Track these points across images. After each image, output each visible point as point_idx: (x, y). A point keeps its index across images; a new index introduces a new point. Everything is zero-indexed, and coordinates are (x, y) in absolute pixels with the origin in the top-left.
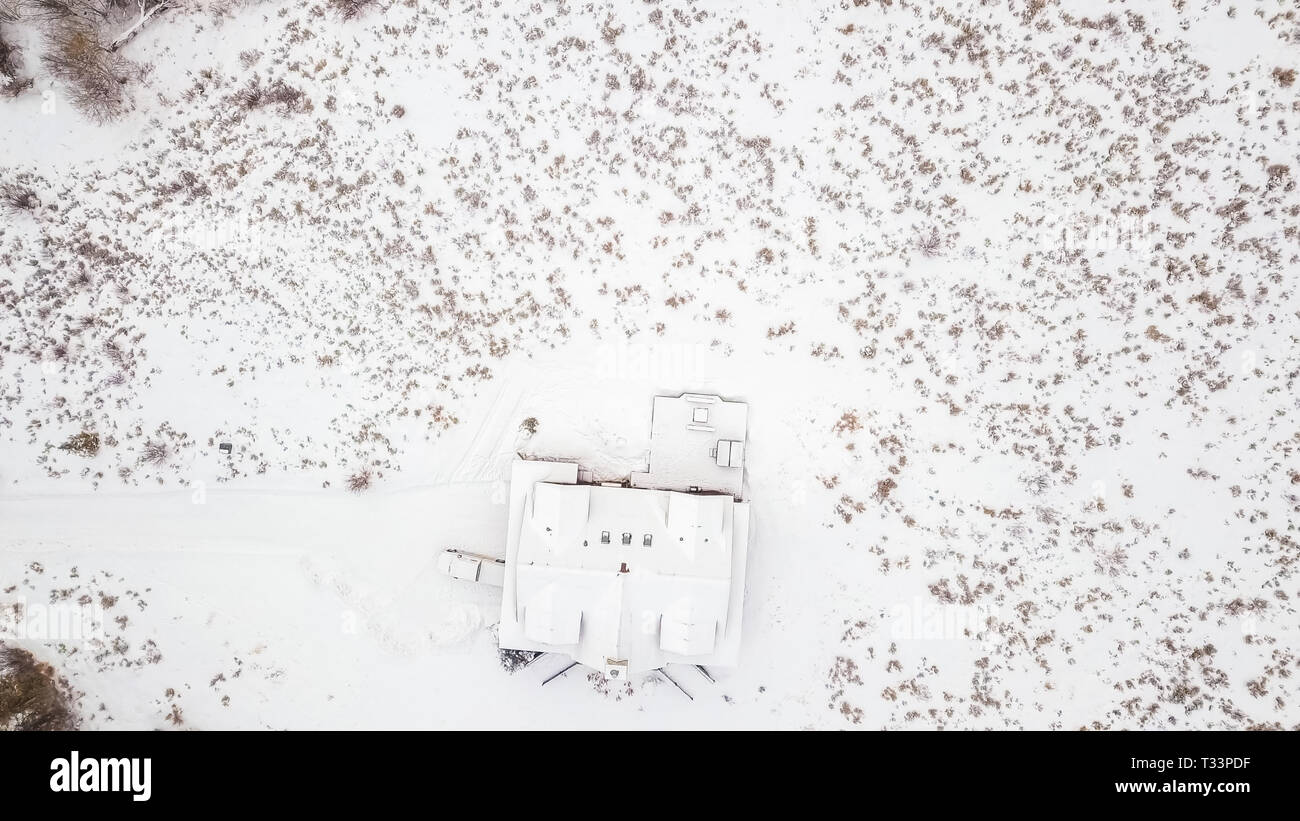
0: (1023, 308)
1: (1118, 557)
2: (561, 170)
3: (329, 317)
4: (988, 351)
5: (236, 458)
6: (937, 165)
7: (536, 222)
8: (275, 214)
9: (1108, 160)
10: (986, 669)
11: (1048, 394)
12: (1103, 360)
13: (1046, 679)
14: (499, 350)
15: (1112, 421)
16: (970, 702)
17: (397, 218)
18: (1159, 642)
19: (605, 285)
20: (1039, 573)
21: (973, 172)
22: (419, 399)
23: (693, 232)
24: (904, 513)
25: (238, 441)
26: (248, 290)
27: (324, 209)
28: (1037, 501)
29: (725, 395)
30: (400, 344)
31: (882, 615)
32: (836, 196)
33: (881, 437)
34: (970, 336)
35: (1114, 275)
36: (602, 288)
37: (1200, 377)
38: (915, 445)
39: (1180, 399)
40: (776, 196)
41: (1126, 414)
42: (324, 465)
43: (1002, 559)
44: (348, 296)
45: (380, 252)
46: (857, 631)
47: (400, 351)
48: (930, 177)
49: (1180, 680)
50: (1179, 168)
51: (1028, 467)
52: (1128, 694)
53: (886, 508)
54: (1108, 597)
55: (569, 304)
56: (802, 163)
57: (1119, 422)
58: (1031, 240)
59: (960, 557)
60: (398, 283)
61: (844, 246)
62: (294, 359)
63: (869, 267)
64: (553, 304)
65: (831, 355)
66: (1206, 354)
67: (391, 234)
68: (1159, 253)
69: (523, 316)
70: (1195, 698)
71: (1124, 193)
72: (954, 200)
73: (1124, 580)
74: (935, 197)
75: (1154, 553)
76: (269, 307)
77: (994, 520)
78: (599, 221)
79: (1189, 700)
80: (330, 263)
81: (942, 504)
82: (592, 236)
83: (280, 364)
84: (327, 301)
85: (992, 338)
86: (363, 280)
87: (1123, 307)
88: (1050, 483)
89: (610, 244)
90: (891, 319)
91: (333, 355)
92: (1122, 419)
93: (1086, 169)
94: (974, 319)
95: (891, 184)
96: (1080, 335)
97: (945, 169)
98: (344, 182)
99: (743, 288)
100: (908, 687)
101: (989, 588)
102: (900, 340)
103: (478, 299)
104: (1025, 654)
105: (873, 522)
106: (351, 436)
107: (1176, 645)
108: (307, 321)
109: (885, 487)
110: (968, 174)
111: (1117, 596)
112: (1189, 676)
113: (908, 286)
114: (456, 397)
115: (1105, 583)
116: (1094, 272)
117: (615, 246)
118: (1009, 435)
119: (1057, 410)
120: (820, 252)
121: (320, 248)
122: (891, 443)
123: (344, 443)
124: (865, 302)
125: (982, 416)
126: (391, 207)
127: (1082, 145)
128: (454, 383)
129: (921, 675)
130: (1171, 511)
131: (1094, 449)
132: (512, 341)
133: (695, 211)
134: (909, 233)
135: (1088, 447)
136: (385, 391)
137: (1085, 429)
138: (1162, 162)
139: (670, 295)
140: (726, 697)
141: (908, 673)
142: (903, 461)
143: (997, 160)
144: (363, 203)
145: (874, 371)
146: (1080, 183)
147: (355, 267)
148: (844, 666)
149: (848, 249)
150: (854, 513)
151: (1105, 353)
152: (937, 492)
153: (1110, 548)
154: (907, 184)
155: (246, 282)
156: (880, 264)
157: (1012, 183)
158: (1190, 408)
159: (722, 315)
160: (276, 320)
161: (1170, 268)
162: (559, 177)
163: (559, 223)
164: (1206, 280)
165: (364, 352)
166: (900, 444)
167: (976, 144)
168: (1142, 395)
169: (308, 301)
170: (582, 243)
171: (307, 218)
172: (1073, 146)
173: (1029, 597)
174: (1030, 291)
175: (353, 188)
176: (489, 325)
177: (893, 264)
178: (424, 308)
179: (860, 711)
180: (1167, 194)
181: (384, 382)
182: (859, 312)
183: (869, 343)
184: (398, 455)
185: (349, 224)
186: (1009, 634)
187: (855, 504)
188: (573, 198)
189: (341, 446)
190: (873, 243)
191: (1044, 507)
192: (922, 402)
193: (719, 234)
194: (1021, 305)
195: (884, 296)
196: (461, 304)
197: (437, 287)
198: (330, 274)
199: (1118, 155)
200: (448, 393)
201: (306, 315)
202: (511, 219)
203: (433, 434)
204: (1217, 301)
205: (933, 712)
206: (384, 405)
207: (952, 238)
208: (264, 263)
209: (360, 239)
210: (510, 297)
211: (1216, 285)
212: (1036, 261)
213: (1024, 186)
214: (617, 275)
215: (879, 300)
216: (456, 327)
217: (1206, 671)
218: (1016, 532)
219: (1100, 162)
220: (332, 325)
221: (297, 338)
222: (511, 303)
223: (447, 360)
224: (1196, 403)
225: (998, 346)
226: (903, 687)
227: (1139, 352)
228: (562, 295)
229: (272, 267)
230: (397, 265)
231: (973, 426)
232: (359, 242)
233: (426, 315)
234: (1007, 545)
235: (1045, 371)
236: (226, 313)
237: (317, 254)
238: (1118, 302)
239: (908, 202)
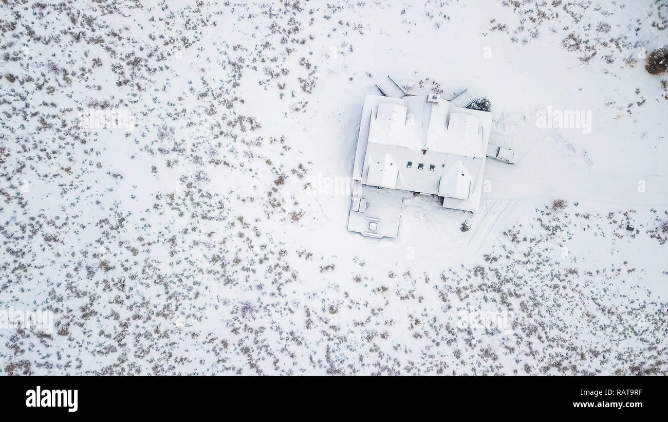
0: (201, 270)
1: (162, 136)
2: (439, 366)
3: (570, 295)
4: (221, 249)
5: (625, 222)
6: (240, 351)
7: (455, 339)
8: (596, 354)
9: (151, 346)
10: (234, 81)
11: (191, 224)
12: (162, 239)
13: (204, 74)
14: (479, 271)
15: (159, 207)
16: (244, 65)
17: (530, 347)
18: (145, 90)
19: (420, 301)
20: (204, 130)
21: (221, 346)
22: (524, 247)
23: (370, 327)
24: (271, 167)
25: (624, 231)
26: (613, 313)
27: (569, 355)
28: (201, 168)
29: (360, 236)
30: (532, 277)
31: (286, 114)
32: (294, 339)
33: (280, 208)
34: (230, 258)
35: (152, 284)
36: (422, 300)
37: (112, 227)
38: (262, 202)
39: (124, 216)
40: (326, 342)
41: (152, 210)
42: (577, 215)
43: (221, 139)
44: (559, 306)
45: (540, 329)
46: (299, 106)
47: (533, 274)
48: (244, 345)
49: (136, 69)
50: (114, 339)
51: (205, 187)
52: (162, 64)
53: (280, 170)
54: (169, 115)
55: (440, 292)
56: (311, 359)
57: (156, 206)
58: (194, 307)
59: (243, 141)
60: (531, 311)
61: (292, 312)
62: (590, 274)
63: (279, 299)
64: (449, 293)
65: (302, 253)
66: (108, 239)
67: (533, 339)
68: (128, 294)
69: (465, 288)
70: (129, 60)
71: (143, 328)
72: (232, 331)
73: (160, 123)
74: (242, 334)
75: (143, 136)
76: (602, 303)
77: (224, 159)
78: (421, 337)
79: (132, 59)
80: (567, 325)
81: (251, 170)
82: (425, 329)
83: (598, 272)
84: (570, 304)
85: (218, 256)
86: (550, 314)
87: (149, 267)
88: (194, 177)
89: (416, 324)
90: (270, 270)
91: (569, 275)
92: (154, 207)
93: (162, 342)
94: (226, 267)
95: (265, 343)
96: (172, 254)
97: (236, 348)
98: (557, 369)
99: (346, 293)
100: (275, 75)
101: (229, 124)
102: (266, 259)
103: (489, 299)
104: (213, 89)
105: (288, 163)
106: (562, 229)
107: (136, 87)
108: (582, 295)
109: (280, 181)
110: (224, 345)
111: (164, 115)
112: (131, 71)
113: (260, 287)
114: (504, 246)
115: (170, 123)
116: (163, 287)
117: (413, 323)
118: (213, 204)
119: (187, 215)
120: (305, 309)
121: (573, 333)
122: (275, 204)
123: (565, 226)
124: (283, 281)
125: (226, 215)
126: (533, 353)
127: (163, 355)
128: (504, 254)
129: (268, 81)
130: (133, 157)
131: (170, 193)
132: (472, 274)
133: (369, 338)
134: (257, 315)
135: (173, 195)
136: (542, 253)
137: (174, 204)
138: (123, 342)
139: (386, 293)
140: (370, 76)
141: (274, 83)
142: (270, 194)
143: (208, 351)
144: (548, 357)
145: (281, 243)
146: (166, 335)
147: (554, 322)
148: (308, 88)
149: (290, 310)
150: (297, 169)
151: (160, 243)
152: (253, 177)
153: (166, 140)
154: (256, 342)
155: (614, 318)
156: (274, 300)
157: (201, 338)
158: (119, 211)
159: (358, 280)
160: (599, 296)
161: (123, 286)
162: (441, 362)
163: (442, 337)
164: (105, 278)
165: (552, 275)
166: (270, 203)
167: (219, 361)
168: (143, 219)
169: (581, 305)
170: (431, 325)
171: (579, 351)
172: (168, 355)
173: (210, 118)
174: (197, 279)
175: (553, 365)
176: (484, 285)
177: (267, 300)
178: (518, 296)
179: (301, 64)
180: (121, 325)
181: (542, 258)
182: (286, 275)
183: (282, 258)
184: (537, 217)
185: (556, 346)
186: (221, 99)
187: (296, 174)
188: (434, 350)
189: (567, 224)
190: (276, 312)
191: (198, 165)
192: (257, 225)
193: (357, 324)
194: (201, 272)
195: (273, 283)
196: (497, 297)
197: (510, 307)
198: (569, 320)
199: (145, 348)
200: (508, 249)
201: (582, 297)
202: (468, 342)
203: (517, 228)
204: (100, 266)
205: (263, 61)
206: (542, 245)
207: (235, 311)
208: (603, 328)
209: (550, 337)
210: (471, 299)
211: (100, 275)
212: (192, 295)
213: (195, 336)
214: (413, 307)
215: (276, 281)
216: (501, 284)
217: (122, 73)
218: (214, 153)
219: (155, 345)
220: (569, 291)
221: (588, 285)
222: (471, 295)
223: (508, 267)
224: (116, 213)
225: (215, 251)
226: (278, 75)
227: (143, 242)
228: (443, 298)
229: (599, 325)
230: (531, 321)
231: (232, 210)
232: (551, 335)
233: (517, 292)
234: (219, 146)
235: (191, 237)
236: (626, 302)
237: (574, 331)
238: (151, 270)
239: (257, 333)
